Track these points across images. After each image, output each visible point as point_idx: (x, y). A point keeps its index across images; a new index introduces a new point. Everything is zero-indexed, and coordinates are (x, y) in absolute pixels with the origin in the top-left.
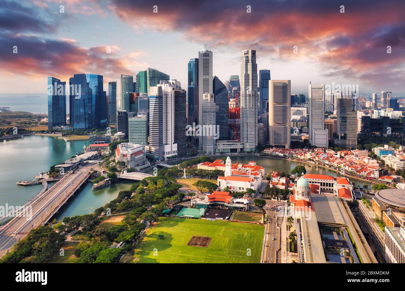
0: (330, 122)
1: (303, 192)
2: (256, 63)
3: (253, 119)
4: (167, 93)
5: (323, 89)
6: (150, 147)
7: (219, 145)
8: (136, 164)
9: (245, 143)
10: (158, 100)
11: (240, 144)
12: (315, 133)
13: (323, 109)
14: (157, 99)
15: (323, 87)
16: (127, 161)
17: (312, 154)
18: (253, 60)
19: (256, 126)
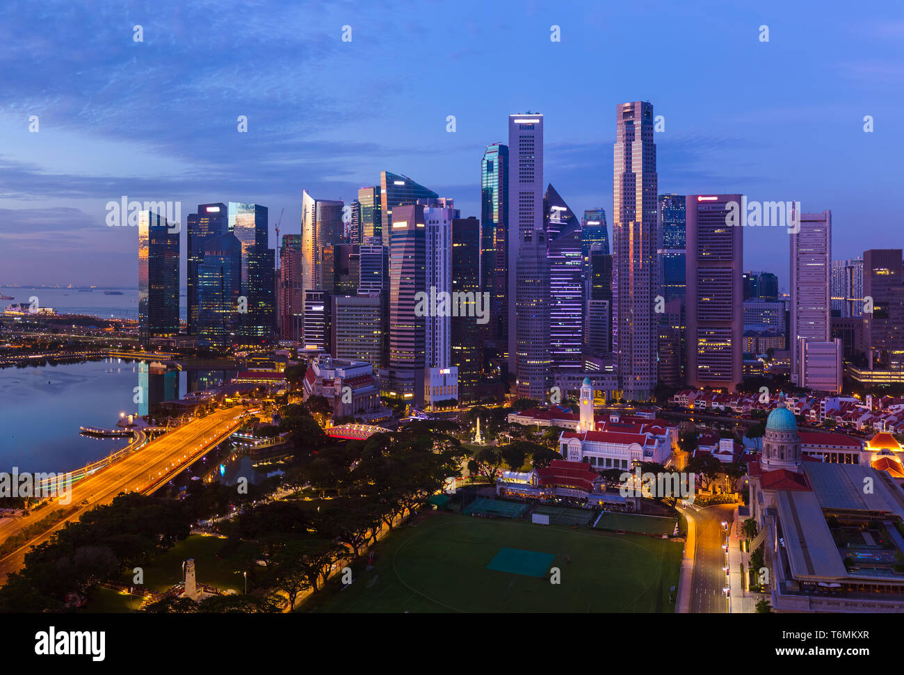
0: (845, 325)
1: (782, 447)
2: (652, 141)
3: (646, 304)
4: (436, 225)
5: (827, 224)
6: (391, 372)
7: (558, 379)
8: (356, 408)
9: (624, 376)
10: (412, 241)
11: (611, 378)
12: (805, 350)
13: (828, 284)
14: (409, 239)
15: (828, 219)
16: (333, 397)
17: (800, 400)
18: (647, 132)
19: (654, 326)
